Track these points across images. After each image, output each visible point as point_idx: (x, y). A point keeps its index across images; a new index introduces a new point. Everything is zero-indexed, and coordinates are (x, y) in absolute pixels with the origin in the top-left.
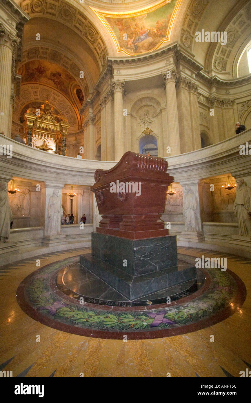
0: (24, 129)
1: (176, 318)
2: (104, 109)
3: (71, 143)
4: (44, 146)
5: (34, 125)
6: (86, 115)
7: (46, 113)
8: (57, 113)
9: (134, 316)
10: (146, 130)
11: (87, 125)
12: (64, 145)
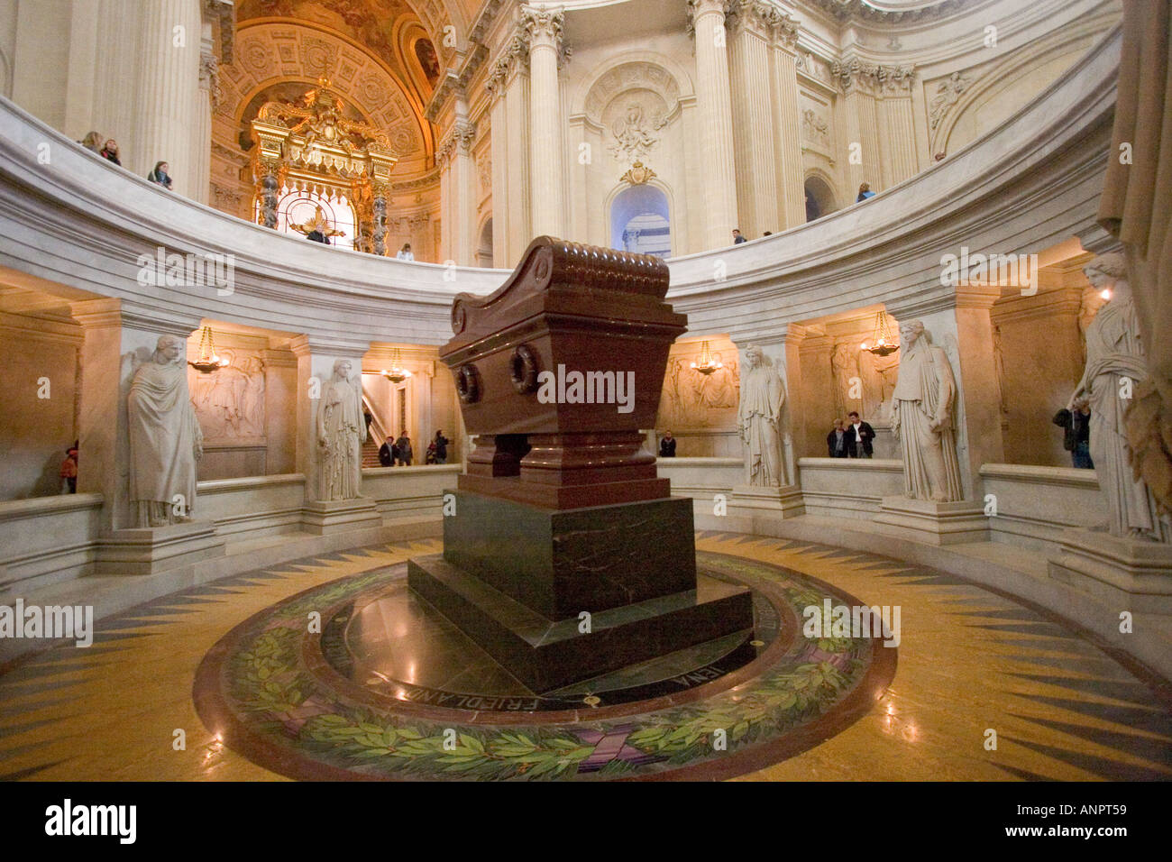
0: (254, 168)
1: (662, 744)
2: (501, 103)
3: (405, 212)
4: (319, 226)
5: (282, 155)
6: (446, 124)
7: (321, 116)
8: (358, 117)
9: (535, 740)
10: (632, 168)
11: (449, 157)
12: (379, 219)
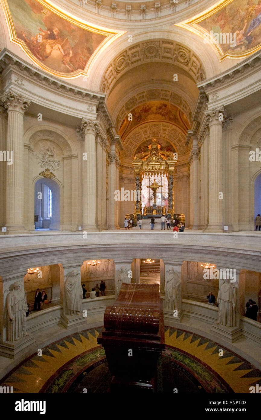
4: (155, 185)
5: (140, 170)
7: (151, 154)
12: (171, 183)
